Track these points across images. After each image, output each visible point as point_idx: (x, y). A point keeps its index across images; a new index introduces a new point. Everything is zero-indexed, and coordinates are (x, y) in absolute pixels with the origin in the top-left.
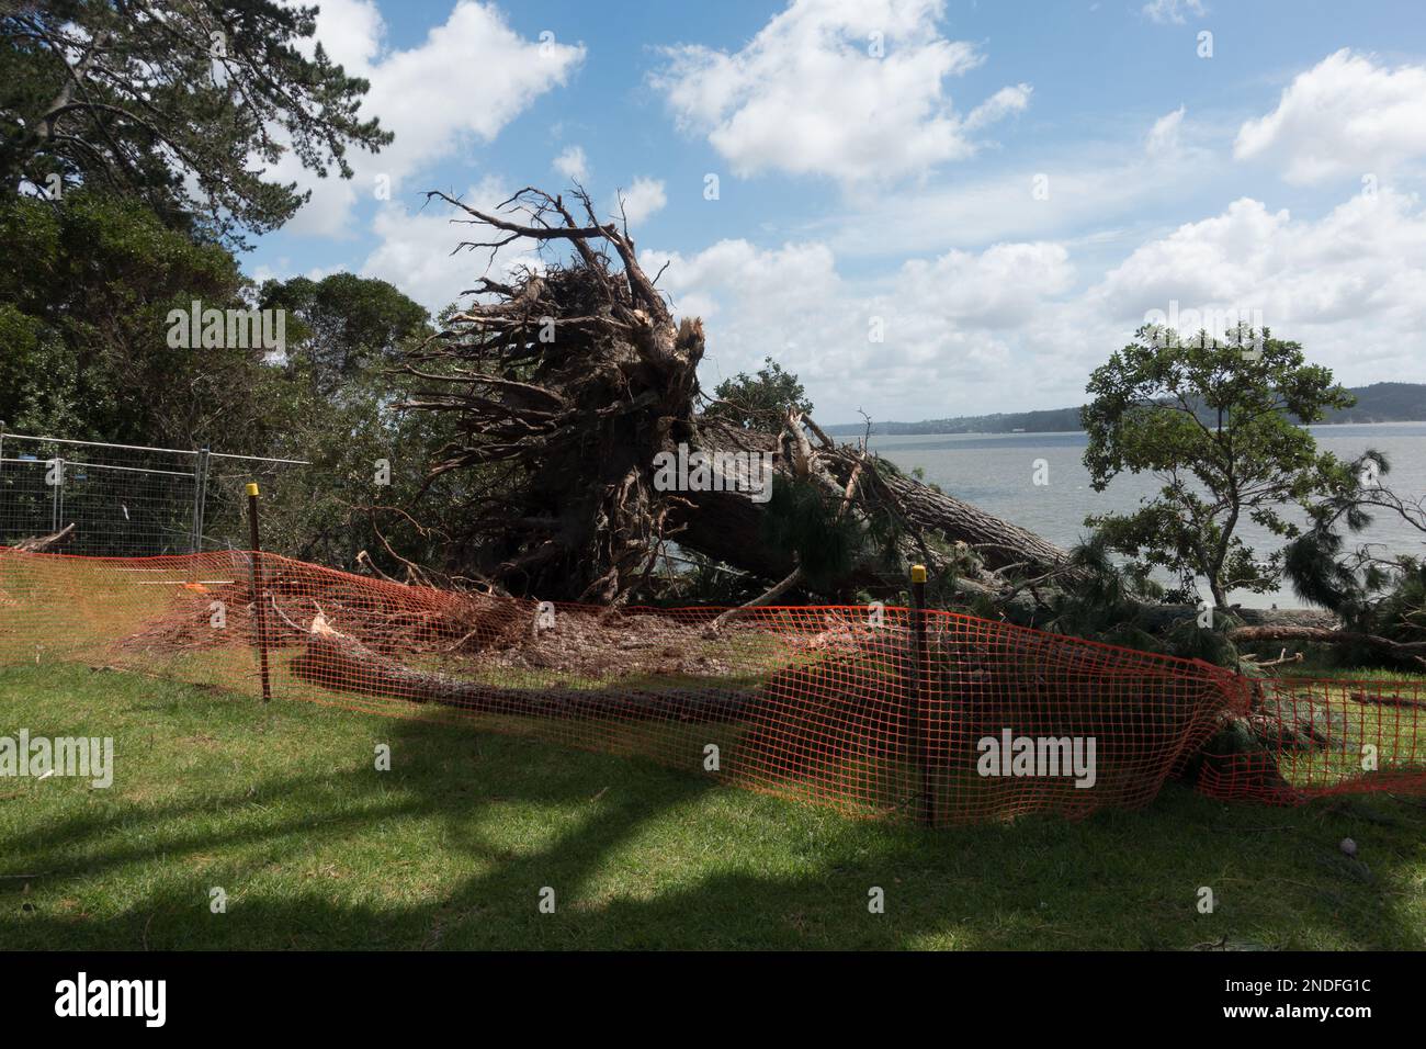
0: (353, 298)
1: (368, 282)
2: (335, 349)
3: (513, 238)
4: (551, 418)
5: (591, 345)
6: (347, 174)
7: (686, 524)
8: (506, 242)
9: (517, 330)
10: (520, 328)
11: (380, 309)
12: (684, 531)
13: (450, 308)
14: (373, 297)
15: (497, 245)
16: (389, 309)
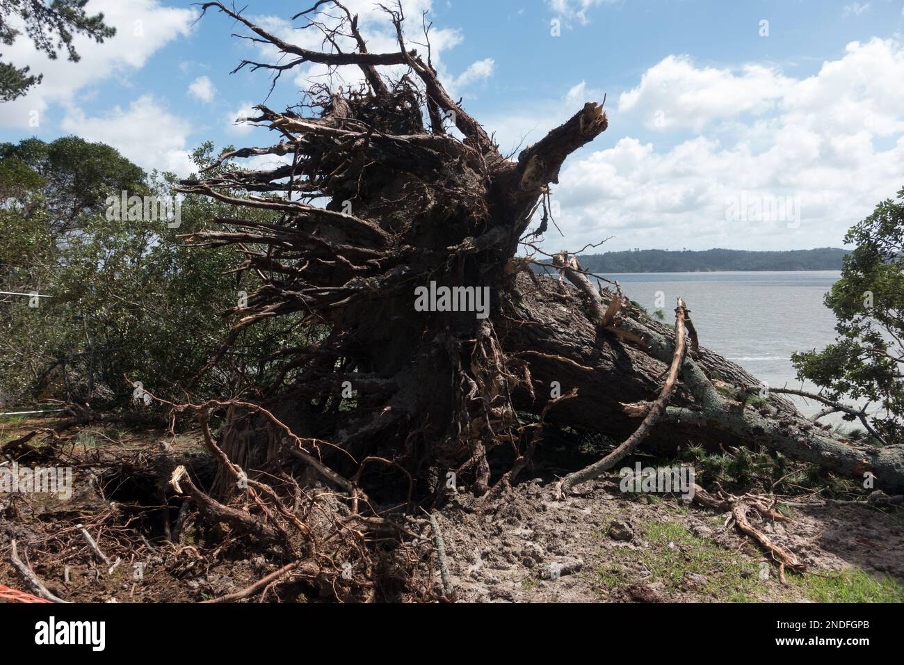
0: (81, 158)
1: (94, 145)
2: (64, 200)
3: (298, 62)
4: (377, 257)
5: (440, 167)
6: (75, 58)
7: (575, 390)
8: (290, 66)
9: (359, 143)
10: (362, 140)
11: (104, 167)
12: (574, 398)
13: (206, 146)
14: (98, 156)
15: (281, 68)
16: (113, 168)
